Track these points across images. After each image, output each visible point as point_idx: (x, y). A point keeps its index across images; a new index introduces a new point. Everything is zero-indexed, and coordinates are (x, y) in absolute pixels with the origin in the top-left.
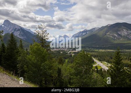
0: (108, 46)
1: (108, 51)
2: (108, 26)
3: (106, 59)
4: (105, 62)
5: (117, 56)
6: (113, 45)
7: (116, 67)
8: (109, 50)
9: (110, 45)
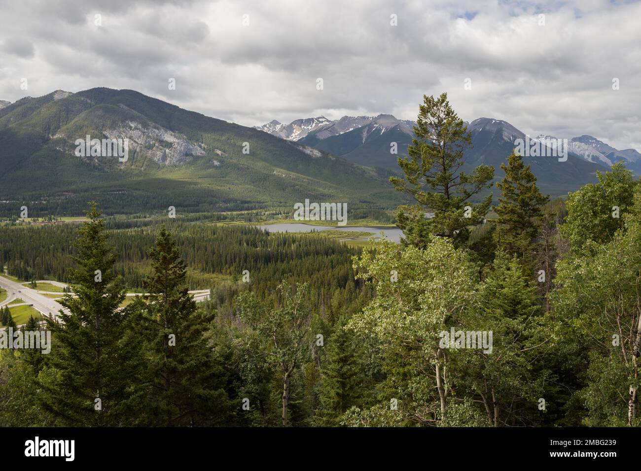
0: (60, 200)
1: (67, 225)
2: (57, 97)
3: (54, 263)
4: (55, 283)
5: (89, 248)
6: (86, 191)
7: (88, 297)
8: (68, 220)
9: (74, 191)
